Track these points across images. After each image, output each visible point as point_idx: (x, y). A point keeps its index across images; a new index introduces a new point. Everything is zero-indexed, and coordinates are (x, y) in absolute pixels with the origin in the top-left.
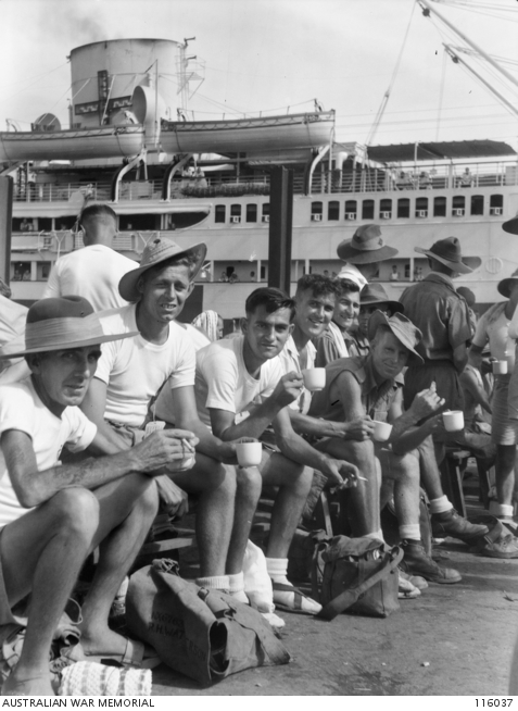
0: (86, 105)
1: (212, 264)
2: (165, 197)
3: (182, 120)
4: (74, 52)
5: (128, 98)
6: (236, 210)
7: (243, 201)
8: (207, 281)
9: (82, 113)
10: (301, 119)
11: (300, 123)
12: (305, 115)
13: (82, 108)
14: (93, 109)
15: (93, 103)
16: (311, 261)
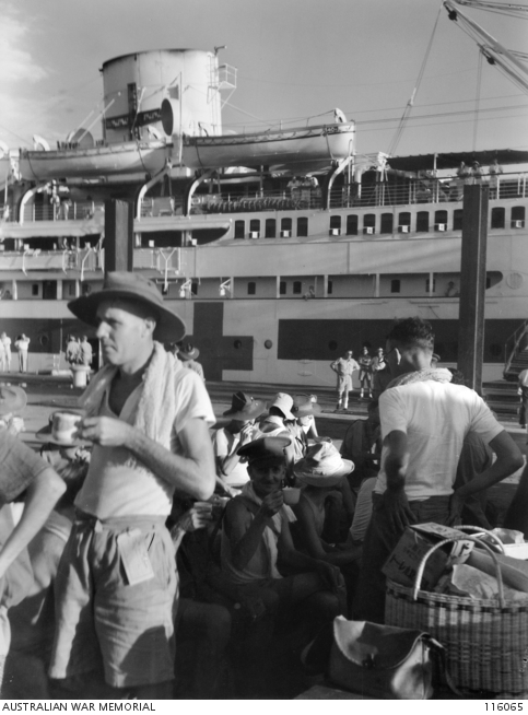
0: (116, 119)
1: (232, 280)
2: (185, 213)
3: (204, 134)
4: (107, 65)
5: (157, 110)
6: (255, 225)
7: (262, 217)
8: (227, 298)
9: (113, 127)
10: (320, 131)
11: (319, 135)
12: (324, 127)
13: (114, 122)
14: (124, 122)
15: (124, 117)
16: (330, 277)
